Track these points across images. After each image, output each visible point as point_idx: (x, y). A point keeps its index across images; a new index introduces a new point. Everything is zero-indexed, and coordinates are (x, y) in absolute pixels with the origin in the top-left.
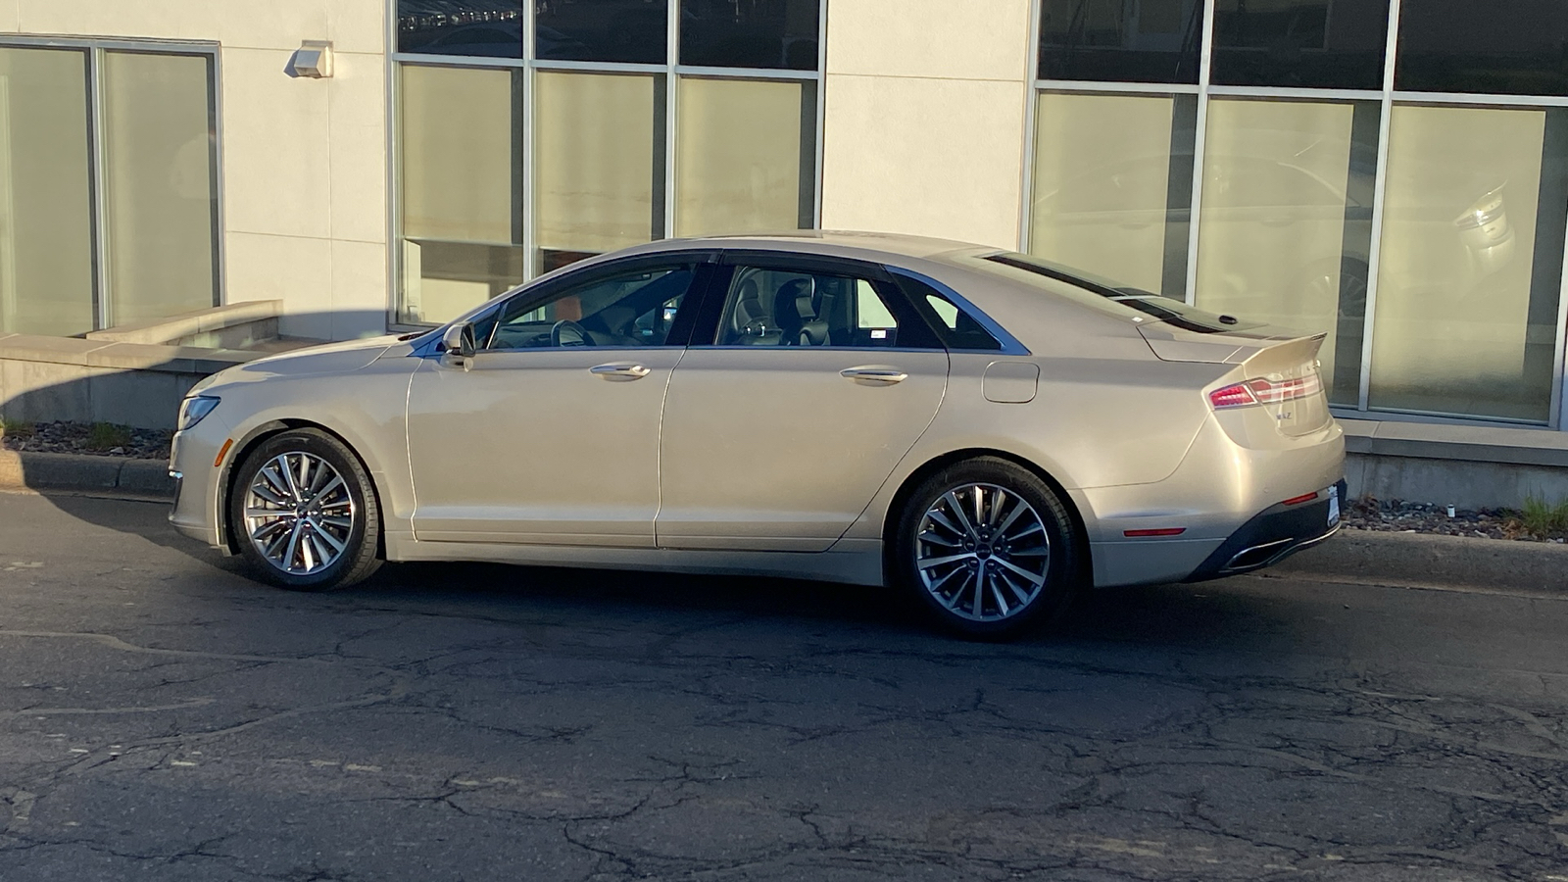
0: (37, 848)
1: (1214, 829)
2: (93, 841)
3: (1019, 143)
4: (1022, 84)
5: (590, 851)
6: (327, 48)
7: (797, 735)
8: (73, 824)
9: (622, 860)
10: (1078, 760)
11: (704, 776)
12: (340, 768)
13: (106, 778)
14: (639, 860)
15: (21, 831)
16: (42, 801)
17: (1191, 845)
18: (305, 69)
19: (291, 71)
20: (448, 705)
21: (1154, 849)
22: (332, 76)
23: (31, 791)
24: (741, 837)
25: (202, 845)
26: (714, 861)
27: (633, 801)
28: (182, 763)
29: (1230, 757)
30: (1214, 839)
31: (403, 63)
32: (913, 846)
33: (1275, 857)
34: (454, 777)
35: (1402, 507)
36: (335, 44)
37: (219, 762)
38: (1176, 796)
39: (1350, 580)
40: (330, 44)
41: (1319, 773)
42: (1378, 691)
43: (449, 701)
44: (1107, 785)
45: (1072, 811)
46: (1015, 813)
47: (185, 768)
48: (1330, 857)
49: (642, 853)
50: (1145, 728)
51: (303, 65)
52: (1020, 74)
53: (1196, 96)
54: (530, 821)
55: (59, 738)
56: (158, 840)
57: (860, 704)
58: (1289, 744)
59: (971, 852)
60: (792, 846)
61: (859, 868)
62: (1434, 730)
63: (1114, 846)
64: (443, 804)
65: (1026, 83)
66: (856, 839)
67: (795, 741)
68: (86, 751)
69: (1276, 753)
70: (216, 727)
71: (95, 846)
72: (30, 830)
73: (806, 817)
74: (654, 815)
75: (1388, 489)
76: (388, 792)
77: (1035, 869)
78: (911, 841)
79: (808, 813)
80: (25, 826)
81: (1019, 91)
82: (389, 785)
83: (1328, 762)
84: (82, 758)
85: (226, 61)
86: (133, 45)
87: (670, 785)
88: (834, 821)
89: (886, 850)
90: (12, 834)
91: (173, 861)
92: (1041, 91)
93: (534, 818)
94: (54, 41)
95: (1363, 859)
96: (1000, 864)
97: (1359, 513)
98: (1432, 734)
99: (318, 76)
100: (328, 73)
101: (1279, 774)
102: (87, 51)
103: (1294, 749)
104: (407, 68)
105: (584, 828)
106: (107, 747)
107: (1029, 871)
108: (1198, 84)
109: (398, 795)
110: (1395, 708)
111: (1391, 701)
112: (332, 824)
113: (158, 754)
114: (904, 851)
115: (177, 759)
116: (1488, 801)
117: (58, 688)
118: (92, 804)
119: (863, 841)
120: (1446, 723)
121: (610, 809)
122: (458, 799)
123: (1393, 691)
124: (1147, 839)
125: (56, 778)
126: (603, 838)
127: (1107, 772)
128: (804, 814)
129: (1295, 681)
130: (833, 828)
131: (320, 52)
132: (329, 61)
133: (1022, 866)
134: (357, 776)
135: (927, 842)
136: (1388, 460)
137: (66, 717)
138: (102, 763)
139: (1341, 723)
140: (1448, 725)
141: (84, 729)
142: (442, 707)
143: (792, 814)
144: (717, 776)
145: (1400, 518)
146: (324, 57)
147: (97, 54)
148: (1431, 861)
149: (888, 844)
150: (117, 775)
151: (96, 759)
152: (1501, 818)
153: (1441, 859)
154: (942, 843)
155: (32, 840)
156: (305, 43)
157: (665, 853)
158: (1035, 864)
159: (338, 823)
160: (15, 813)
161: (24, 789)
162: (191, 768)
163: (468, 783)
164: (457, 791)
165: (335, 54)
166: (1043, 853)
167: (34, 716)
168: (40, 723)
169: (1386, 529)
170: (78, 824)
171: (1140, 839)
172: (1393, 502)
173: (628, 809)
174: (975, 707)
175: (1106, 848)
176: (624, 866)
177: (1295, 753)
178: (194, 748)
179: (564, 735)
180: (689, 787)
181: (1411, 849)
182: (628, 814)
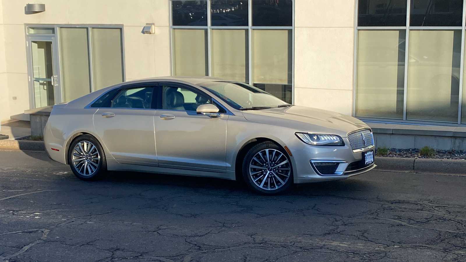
0: (47, 243)
1: (366, 239)
2: (61, 241)
3: (352, 45)
4: (353, 28)
5: (190, 244)
6: (153, 25)
7: (259, 216)
8: (58, 237)
9: (198, 246)
10: (336, 222)
11: (228, 226)
12: (131, 224)
13: (69, 227)
14: (203, 246)
15: (44, 239)
16: (51, 232)
17: (357, 243)
18: (147, 32)
19: (143, 32)
20: (165, 208)
21: (346, 244)
22: (154, 33)
23: (49, 229)
24: (232, 241)
25: (89, 242)
26: (223, 247)
27: (207, 232)
28: (90, 223)
29: (380, 221)
30: (365, 242)
31: (174, 29)
32: (279, 243)
33: (380, 246)
34: (160, 226)
35: (463, 152)
36: (155, 24)
37: (99, 222)
38: (359, 231)
39: (442, 174)
40: (154, 24)
41: (405, 225)
42: (434, 204)
43: (166, 207)
44: (342, 228)
45: (328, 235)
46: (311, 235)
47: (91, 224)
48: (396, 246)
49: (204, 245)
50: (360, 214)
51: (146, 30)
52: (352, 25)
53: (405, 30)
54: (177, 237)
55: (60, 217)
56: (78, 241)
57: (279, 208)
58: (400, 218)
59: (295, 245)
60: (246, 243)
61: (261, 249)
62: (445, 214)
63: (335, 243)
64: (155, 233)
65: (354, 27)
66: (264, 241)
67: (257, 217)
68: (66, 220)
69: (395, 220)
70: (102, 214)
71: (61, 242)
72: (46, 239)
73: (252, 236)
74: (211, 235)
75: (459, 147)
76: (142, 230)
77: (310, 249)
78: (278, 242)
79: (253, 235)
80: (45, 238)
81: (352, 30)
82: (143, 228)
83: (409, 223)
84: (65, 221)
85: (125, 30)
86: (100, 26)
87: (218, 228)
88: (260, 237)
89: (271, 244)
90: (41, 240)
91: (81, 246)
92: (359, 30)
93: (178, 236)
94: (78, 26)
95: (405, 247)
96: (301, 248)
97: (449, 154)
98: (443, 215)
99: (150, 33)
100: (153, 32)
101: (393, 226)
102: (87, 28)
103: (400, 219)
104: (176, 30)
105: (191, 238)
106: (72, 219)
107: (308, 249)
108: (406, 26)
109: (144, 230)
110: (436, 209)
111: (436, 207)
112: (125, 237)
113: (84, 220)
114: (276, 244)
115: (89, 222)
116: (450, 233)
117: (63, 204)
118: (64, 232)
119: (265, 242)
120: (450, 212)
121: (199, 234)
122: (160, 232)
123: (439, 204)
124: (345, 242)
125: (56, 226)
126: (195, 241)
127: (343, 225)
128: (252, 235)
129: (410, 201)
130: (259, 239)
131: (151, 27)
132: (153, 29)
133: (307, 248)
134: (135, 226)
135: (283, 242)
136: (458, 138)
137: (63, 212)
138: (69, 223)
139: (418, 212)
140: (450, 213)
141: (67, 214)
142: (164, 209)
143: (249, 235)
144: (232, 226)
145: (461, 156)
146: (152, 28)
147: (90, 29)
148: (424, 248)
149: (272, 243)
150: (72, 226)
151: (69, 221)
152: (452, 237)
153: (428, 247)
154: (287, 243)
155: (46, 241)
156: (147, 24)
157: (210, 245)
158: (311, 248)
159: (127, 237)
160: (44, 235)
161: (47, 229)
162: (92, 224)
163: (164, 227)
164: (160, 229)
165: (155, 27)
166: (314, 245)
167: (54, 211)
168: (56, 213)
169: (456, 159)
170: (59, 237)
171: (344, 242)
172: (460, 151)
173: (205, 234)
174: (312, 209)
175: (333, 244)
176: (198, 248)
177: (400, 220)
178: (94, 219)
179: (195, 216)
180: (223, 228)
181: (421, 245)
182: (204, 235)
